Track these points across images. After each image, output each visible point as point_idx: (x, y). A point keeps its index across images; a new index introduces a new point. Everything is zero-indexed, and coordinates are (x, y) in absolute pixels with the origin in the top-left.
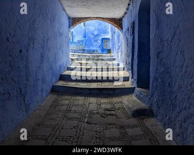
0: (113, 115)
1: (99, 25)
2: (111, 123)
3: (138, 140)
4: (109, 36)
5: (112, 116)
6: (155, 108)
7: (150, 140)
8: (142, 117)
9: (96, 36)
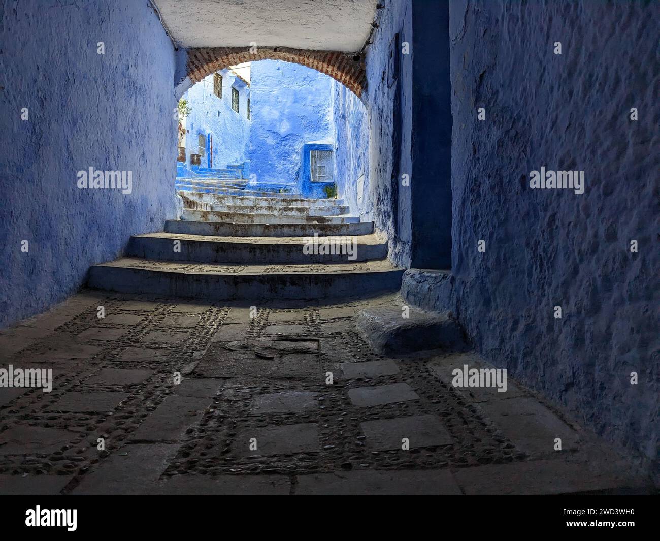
0: (307, 351)
1: (295, 102)
2: (291, 374)
3: (391, 417)
4: (329, 139)
5: (301, 356)
6: (472, 311)
7: (445, 414)
8: (423, 353)
9: (285, 138)
